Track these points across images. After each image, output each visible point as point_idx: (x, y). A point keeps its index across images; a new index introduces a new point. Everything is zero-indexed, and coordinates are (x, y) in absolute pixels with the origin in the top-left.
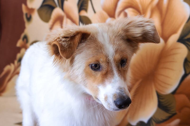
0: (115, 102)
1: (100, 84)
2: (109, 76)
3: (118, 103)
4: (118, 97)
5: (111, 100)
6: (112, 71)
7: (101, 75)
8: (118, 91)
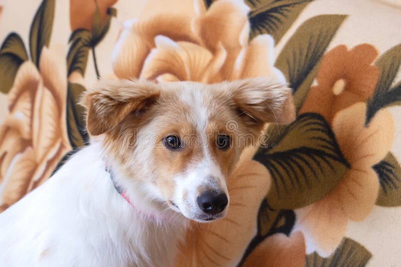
0: (199, 200)
1: (178, 174)
2: (194, 158)
3: (204, 201)
4: (205, 190)
5: (193, 198)
6: (200, 151)
7: (181, 157)
8: (206, 181)
